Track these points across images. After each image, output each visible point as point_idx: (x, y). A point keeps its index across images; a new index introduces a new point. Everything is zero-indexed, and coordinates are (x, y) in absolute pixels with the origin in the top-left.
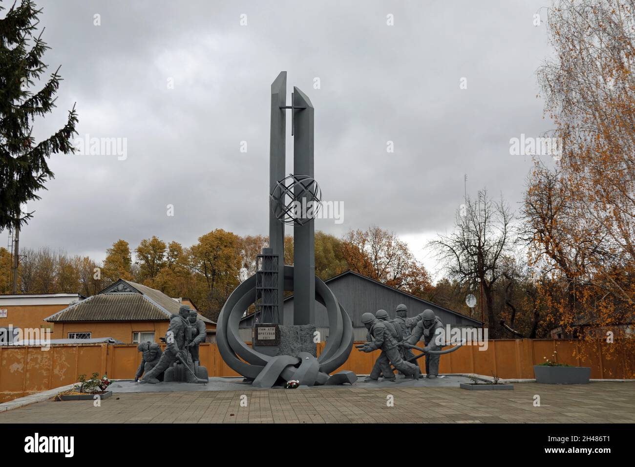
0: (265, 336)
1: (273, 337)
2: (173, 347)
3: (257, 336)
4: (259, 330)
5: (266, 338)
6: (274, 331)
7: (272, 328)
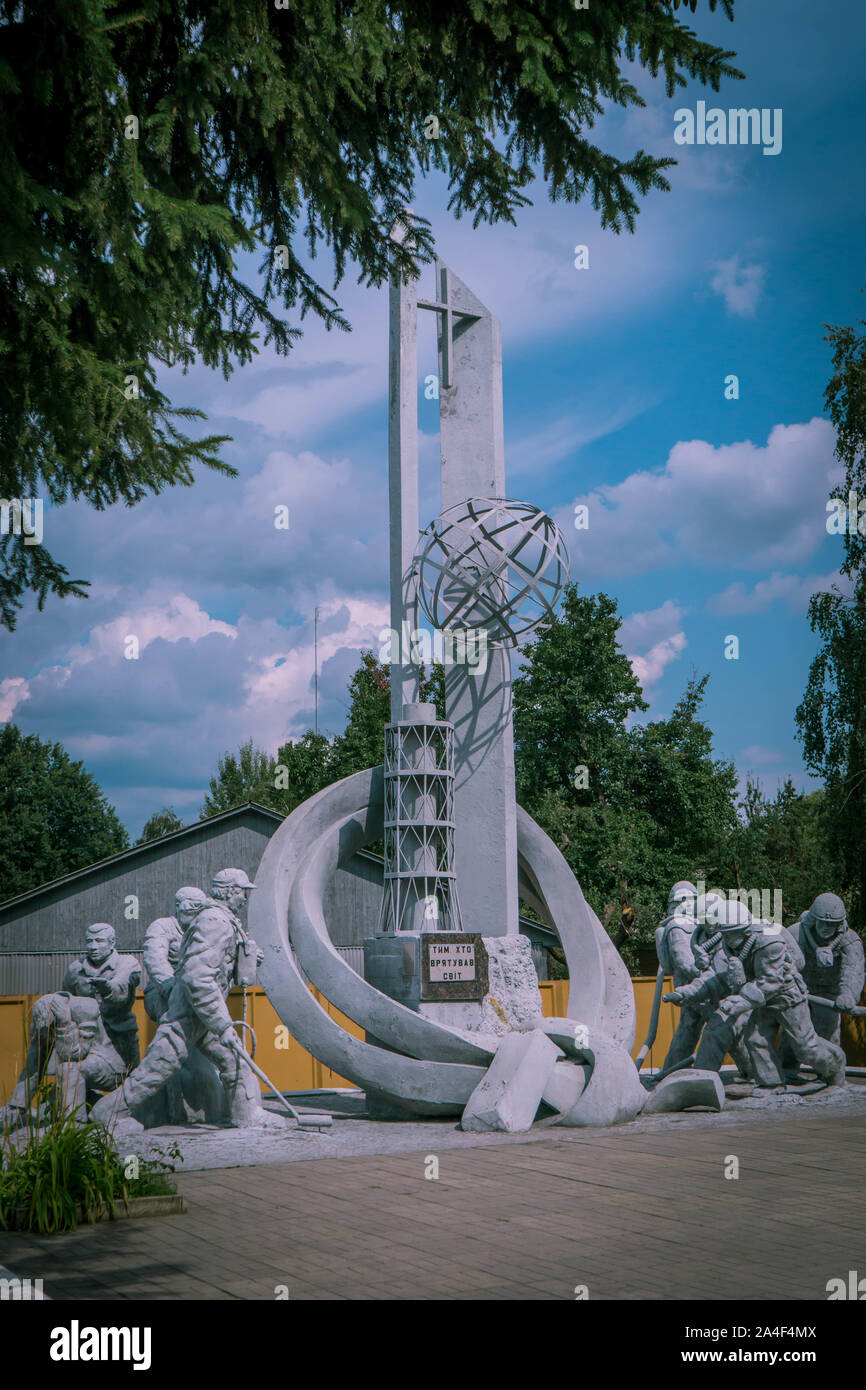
0: (448, 969)
1: (468, 973)
2: (213, 1012)
3: (428, 971)
4: (431, 950)
5: (451, 975)
6: (471, 956)
7: (466, 946)
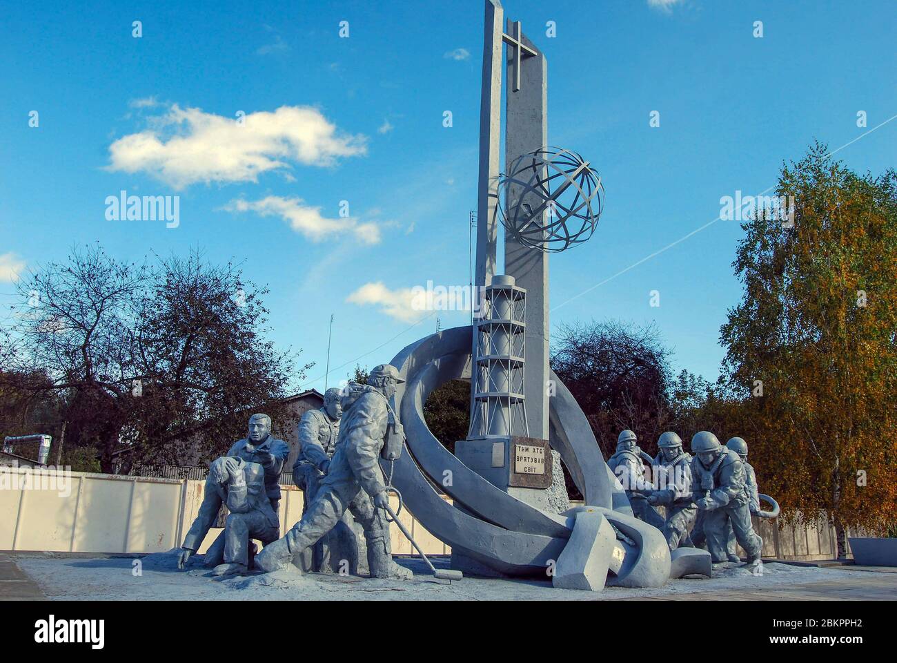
0: (527, 464)
1: (540, 469)
3: (515, 464)
4: (517, 449)
5: (529, 469)
7: (539, 448)
